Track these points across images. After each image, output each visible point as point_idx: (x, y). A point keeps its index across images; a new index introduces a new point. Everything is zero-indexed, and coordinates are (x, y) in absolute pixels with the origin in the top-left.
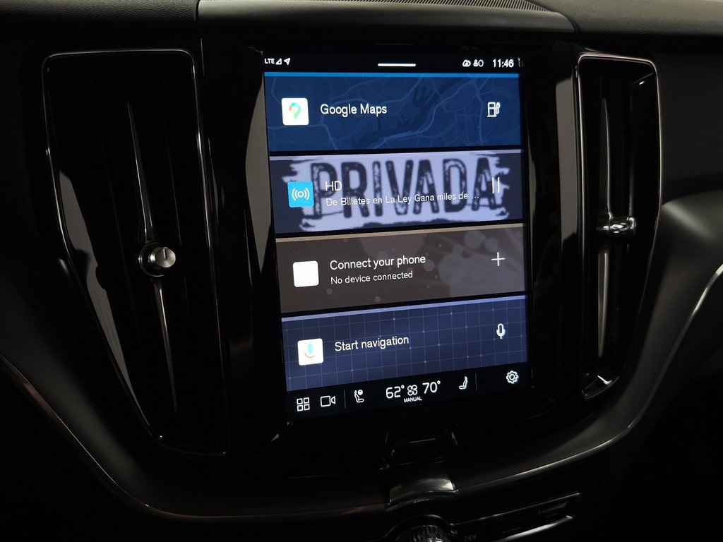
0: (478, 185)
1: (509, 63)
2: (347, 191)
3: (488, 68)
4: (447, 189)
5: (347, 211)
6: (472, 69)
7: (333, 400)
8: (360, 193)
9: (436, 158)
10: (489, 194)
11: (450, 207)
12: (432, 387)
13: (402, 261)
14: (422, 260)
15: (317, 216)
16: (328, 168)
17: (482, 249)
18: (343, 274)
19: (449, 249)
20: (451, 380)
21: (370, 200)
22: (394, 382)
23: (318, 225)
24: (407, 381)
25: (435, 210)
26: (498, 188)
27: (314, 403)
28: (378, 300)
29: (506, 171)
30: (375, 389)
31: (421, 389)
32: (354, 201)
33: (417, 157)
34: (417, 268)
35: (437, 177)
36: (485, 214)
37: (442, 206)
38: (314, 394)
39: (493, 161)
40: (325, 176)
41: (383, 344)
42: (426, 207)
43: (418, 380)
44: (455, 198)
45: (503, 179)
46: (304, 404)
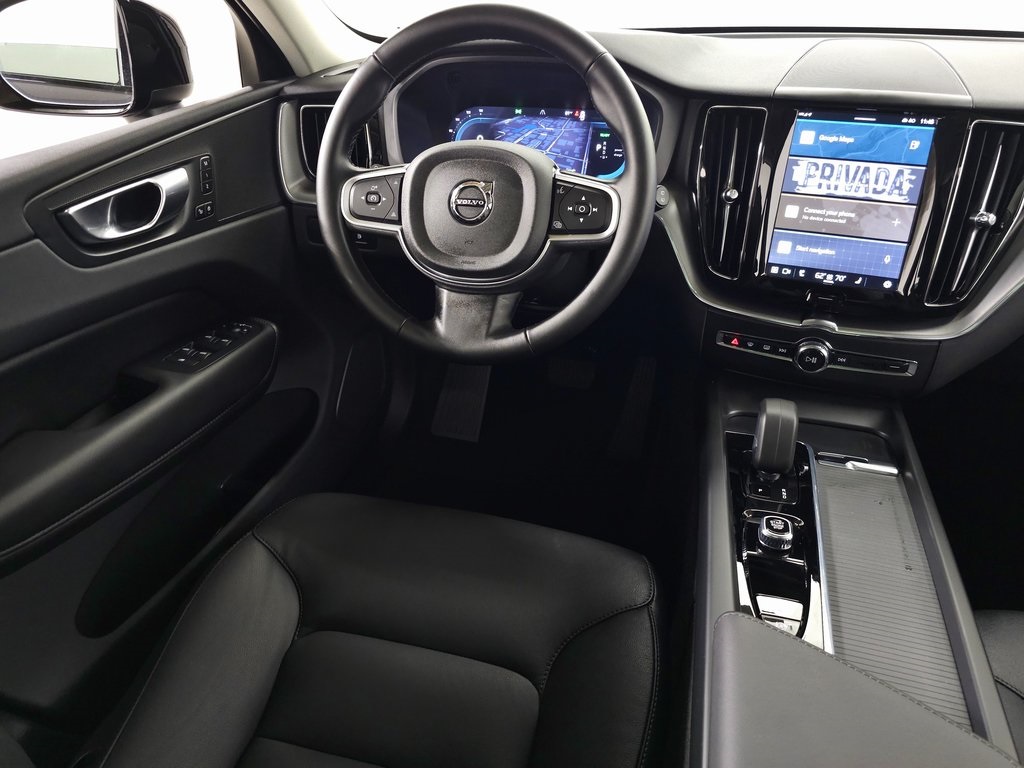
0: (895, 183)
1: (931, 122)
2: (822, 176)
3: (918, 124)
4: (876, 182)
5: (820, 186)
6: (907, 124)
7: (789, 272)
8: (829, 178)
9: (873, 167)
10: (900, 188)
11: (875, 191)
12: (841, 278)
13: (842, 214)
14: (853, 215)
15: (804, 186)
16: (816, 165)
17: (888, 216)
18: (807, 214)
19: (869, 213)
20: (852, 277)
21: (833, 182)
22: (822, 271)
23: (803, 190)
24: (829, 272)
25: (867, 192)
26: (906, 187)
27: (780, 270)
28: (823, 231)
29: (913, 177)
30: (811, 271)
31: (835, 278)
32: (825, 182)
33: (863, 165)
34: (849, 219)
35: (872, 176)
36: (895, 198)
37: (871, 190)
38: (781, 267)
39: (907, 172)
40: (814, 168)
41: (820, 251)
42: (862, 190)
43: (834, 273)
44: (879, 187)
45: (911, 181)
46: (775, 270)
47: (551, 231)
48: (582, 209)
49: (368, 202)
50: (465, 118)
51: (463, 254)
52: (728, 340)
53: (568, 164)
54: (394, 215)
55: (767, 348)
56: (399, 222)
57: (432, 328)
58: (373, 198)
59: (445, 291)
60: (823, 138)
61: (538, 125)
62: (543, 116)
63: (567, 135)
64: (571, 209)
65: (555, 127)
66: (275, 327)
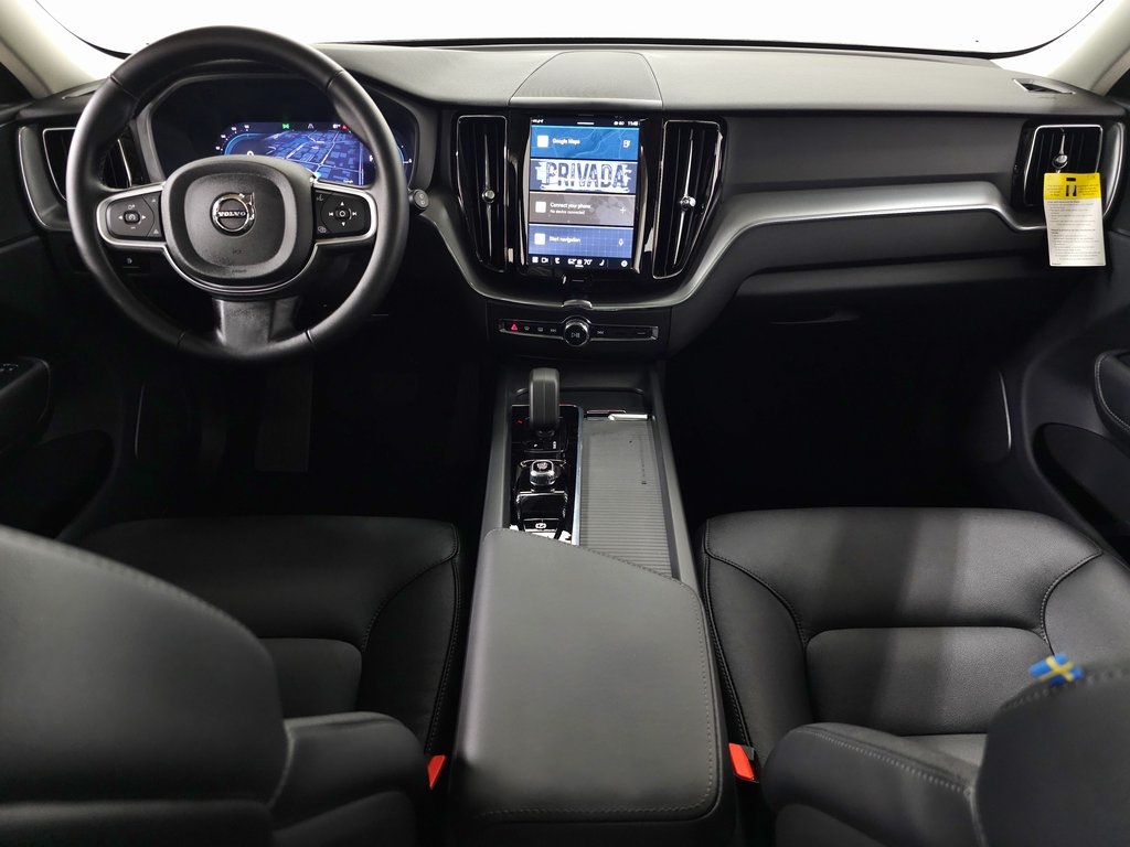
0: (617, 176)
1: (636, 123)
2: (560, 175)
3: (626, 125)
4: (603, 177)
5: (560, 183)
6: (618, 126)
7: (547, 260)
8: (565, 176)
9: (599, 164)
10: (621, 181)
11: (603, 185)
12: (588, 262)
13: (580, 206)
14: (589, 207)
15: (547, 184)
16: (553, 165)
17: (616, 205)
18: (554, 208)
19: (601, 203)
20: (596, 260)
21: (569, 179)
22: (572, 257)
23: (547, 188)
24: (578, 258)
25: (597, 186)
26: (626, 179)
27: (540, 260)
28: (569, 222)
29: (630, 171)
30: (564, 258)
31: (583, 262)
32: (563, 179)
33: (591, 163)
34: (586, 210)
35: (599, 172)
36: (619, 189)
37: (599, 183)
38: (540, 256)
39: (624, 167)
40: (552, 168)
41: (569, 240)
42: (593, 184)
43: (582, 258)
44: (606, 182)
45: (628, 175)
46: (535, 260)
47: (317, 236)
48: (342, 214)
49: (126, 221)
50: (230, 135)
51: (233, 264)
52: (508, 328)
53: (345, 176)
54: (156, 232)
55: (541, 330)
56: (162, 238)
57: (214, 338)
58: (132, 217)
59: (222, 302)
60: (555, 141)
61: (308, 140)
62: (311, 130)
63: (338, 147)
64: (332, 214)
65: (325, 140)
66: (45, 364)
